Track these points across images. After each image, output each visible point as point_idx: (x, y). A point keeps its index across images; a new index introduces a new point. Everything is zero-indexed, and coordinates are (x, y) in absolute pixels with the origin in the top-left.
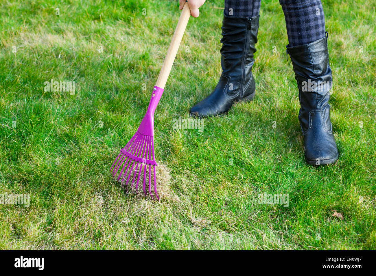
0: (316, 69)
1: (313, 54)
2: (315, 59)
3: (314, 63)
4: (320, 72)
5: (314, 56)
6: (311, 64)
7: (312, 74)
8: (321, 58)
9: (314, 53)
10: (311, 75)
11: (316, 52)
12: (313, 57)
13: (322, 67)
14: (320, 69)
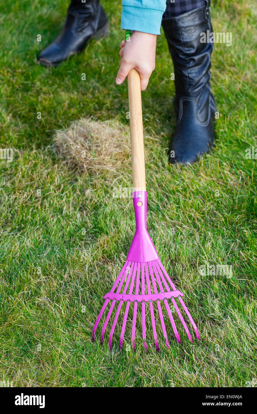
0: (188, 47)
1: (183, 29)
2: (186, 35)
3: (185, 40)
4: (193, 51)
5: (184, 31)
6: (181, 41)
7: (182, 53)
8: (194, 34)
9: (185, 28)
10: (182, 55)
11: (187, 27)
12: (184, 33)
13: (195, 44)
14: (192, 47)
